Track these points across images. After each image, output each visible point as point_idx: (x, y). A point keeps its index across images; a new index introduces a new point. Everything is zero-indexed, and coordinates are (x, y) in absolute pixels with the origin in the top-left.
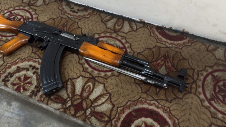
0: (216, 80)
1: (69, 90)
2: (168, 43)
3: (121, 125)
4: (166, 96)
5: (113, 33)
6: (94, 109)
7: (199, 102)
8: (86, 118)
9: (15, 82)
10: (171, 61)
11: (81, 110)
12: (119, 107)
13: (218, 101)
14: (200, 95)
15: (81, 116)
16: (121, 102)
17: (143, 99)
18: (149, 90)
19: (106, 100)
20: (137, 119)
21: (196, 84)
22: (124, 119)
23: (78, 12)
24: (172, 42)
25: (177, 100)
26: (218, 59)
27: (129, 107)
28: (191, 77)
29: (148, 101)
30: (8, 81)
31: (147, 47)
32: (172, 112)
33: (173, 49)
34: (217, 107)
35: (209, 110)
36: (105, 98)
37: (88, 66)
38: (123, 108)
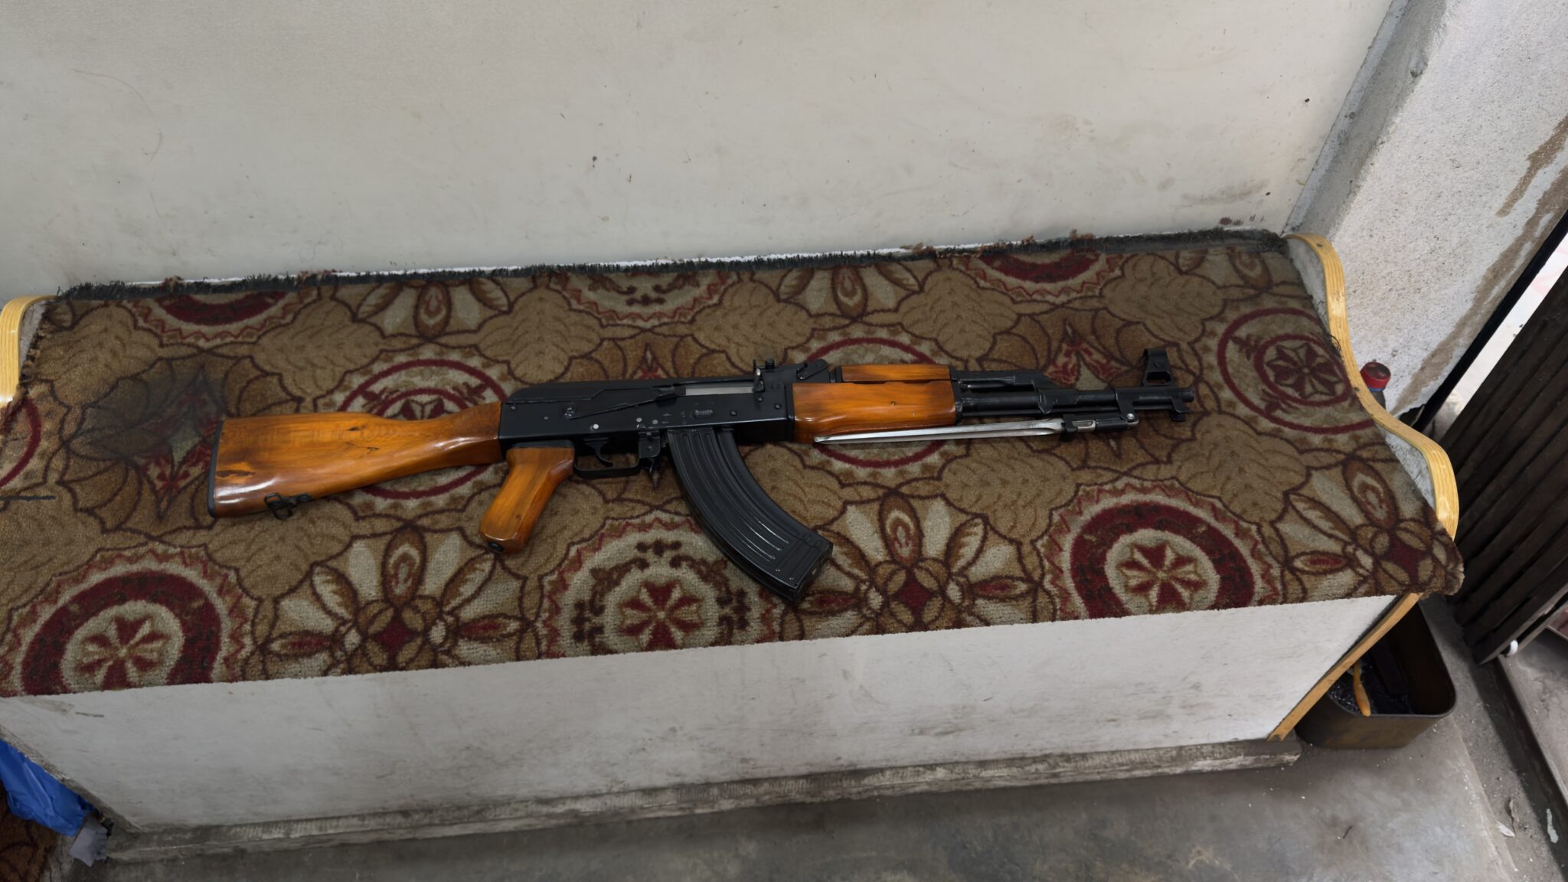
0: (1253, 349)
1: (843, 560)
2: (1049, 293)
3: (1075, 582)
4: (1146, 450)
5: (847, 326)
6: (966, 576)
7: (1245, 428)
8: (960, 612)
9: (628, 622)
10: (1096, 345)
11: (930, 599)
12: (1036, 540)
13: (1289, 406)
14: (1234, 408)
15: (940, 615)
16: (1034, 524)
17: (1090, 485)
18: (1087, 454)
19: (984, 539)
20: (1110, 547)
21: (1208, 384)
22: (1073, 564)
23: (662, 296)
24: (1061, 284)
25: (1184, 447)
26: (1225, 287)
27: (1064, 527)
28: (1180, 368)
29: (1107, 487)
30: (599, 629)
31: (994, 328)
32: (1189, 485)
33: (1077, 304)
34: (1296, 421)
35: (1281, 439)
36: (976, 534)
37: (847, 466)
38: (1050, 536)
